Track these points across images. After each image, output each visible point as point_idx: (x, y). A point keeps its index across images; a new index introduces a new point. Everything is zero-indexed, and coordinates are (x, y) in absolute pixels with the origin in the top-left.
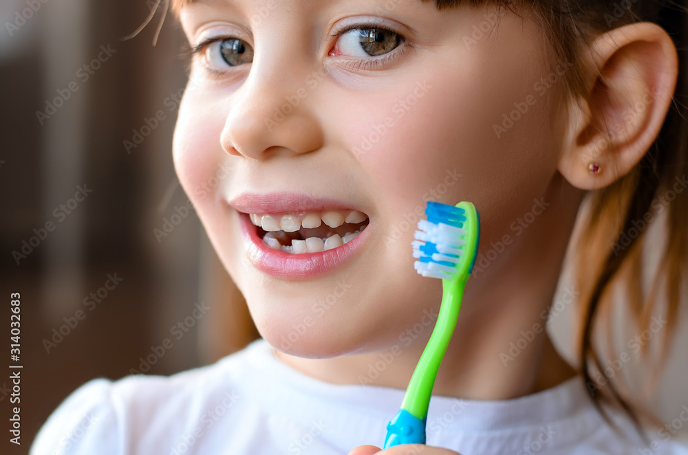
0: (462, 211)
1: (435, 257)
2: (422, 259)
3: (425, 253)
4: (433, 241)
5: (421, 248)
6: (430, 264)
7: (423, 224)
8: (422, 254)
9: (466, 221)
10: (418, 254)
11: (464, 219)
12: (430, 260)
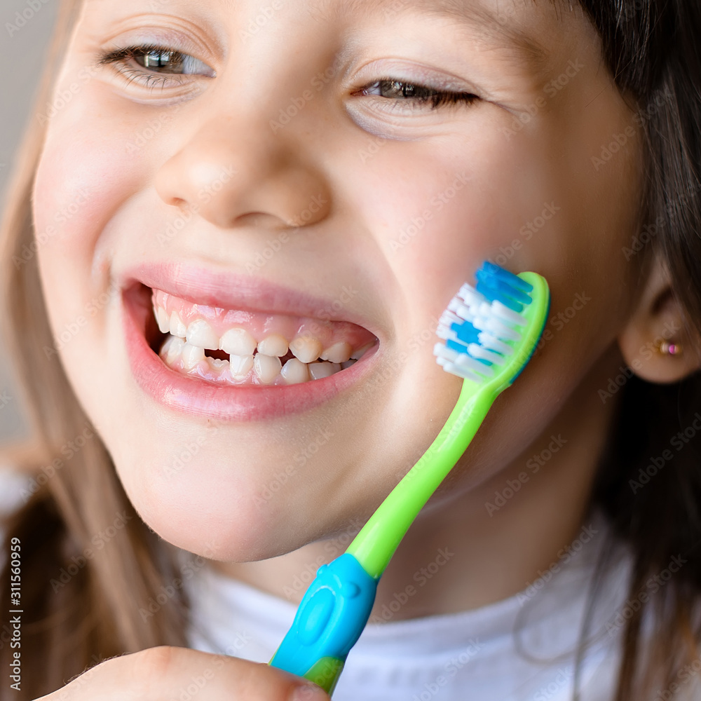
0: (529, 287)
1: (473, 349)
2: (450, 344)
3: (458, 336)
4: (477, 324)
5: (453, 326)
6: (461, 358)
7: (466, 292)
8: (453, 336)
9: (530, 306)
10: (446, 333)
11: (529, 300)
12: (462, 350)
